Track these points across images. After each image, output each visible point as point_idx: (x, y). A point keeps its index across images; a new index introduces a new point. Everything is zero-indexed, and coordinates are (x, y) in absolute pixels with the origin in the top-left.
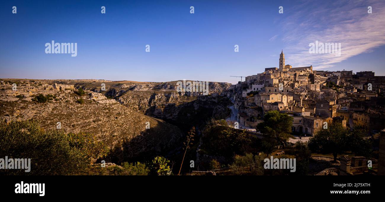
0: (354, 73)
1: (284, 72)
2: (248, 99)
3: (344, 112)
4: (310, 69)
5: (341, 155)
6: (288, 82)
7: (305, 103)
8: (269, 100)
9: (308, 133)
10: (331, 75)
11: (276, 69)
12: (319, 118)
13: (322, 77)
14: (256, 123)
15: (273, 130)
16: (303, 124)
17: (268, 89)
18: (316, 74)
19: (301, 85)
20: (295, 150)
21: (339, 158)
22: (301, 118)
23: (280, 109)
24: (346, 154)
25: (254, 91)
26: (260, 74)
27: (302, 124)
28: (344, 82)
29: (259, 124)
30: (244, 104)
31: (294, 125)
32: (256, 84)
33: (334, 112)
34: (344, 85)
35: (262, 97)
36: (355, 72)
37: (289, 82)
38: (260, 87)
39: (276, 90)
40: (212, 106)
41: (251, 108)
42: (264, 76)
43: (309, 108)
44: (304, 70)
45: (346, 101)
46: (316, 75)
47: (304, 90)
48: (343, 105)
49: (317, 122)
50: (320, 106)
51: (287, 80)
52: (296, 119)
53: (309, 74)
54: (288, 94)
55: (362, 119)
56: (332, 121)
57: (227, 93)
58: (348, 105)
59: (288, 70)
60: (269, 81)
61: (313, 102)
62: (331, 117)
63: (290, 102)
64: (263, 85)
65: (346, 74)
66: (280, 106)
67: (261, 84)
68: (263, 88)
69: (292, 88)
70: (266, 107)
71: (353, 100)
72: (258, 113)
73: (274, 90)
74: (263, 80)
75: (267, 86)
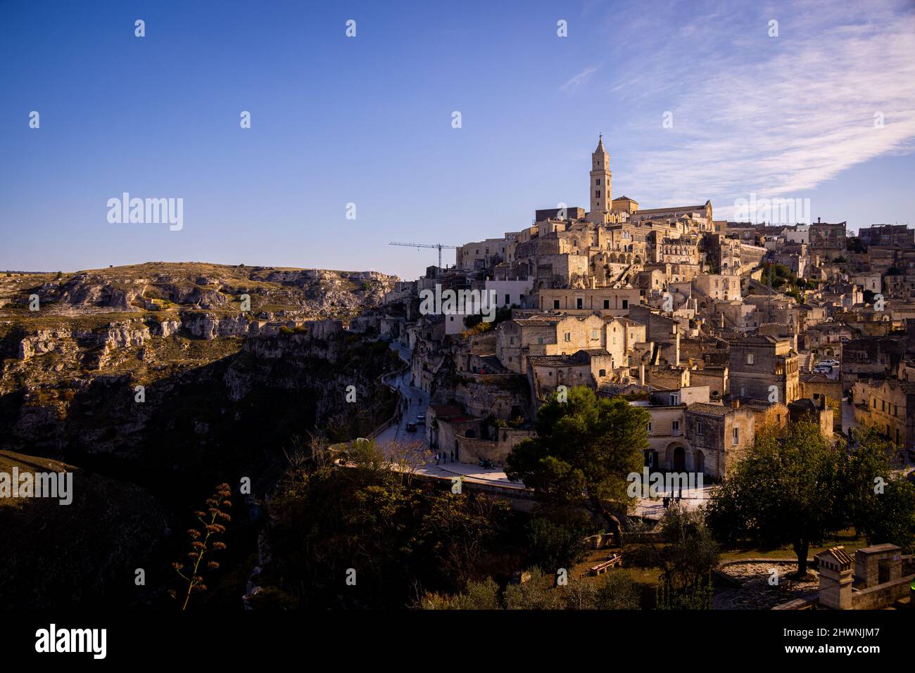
0: (852, 233)
1: (611, 228)
2: (468, 341)
3: (823, 380)
4: (703, 216)
5: (821, 546)
6: (626, 266)
7: (691, 351)
8: (556, 343)
9: (706, 472)
10: (776, 238)
11: (580, 215)
12: (742, 410)
13: (746, 247)
14: (505, 444)
15: (573, 469)
16: (687, 438)
17: (547, 296)
18: (726, 237)
19: (674, 279)
20: (662, 546)
21: (815, 558)
22: (676, 414)
23: (600, 381)
24: (838, 540)
26: (517, 235)
27: (682, 435)
28: (820, 265)
29: (516, 449)
30: (454, 365)
31: (652, 443)
32: (501, 279)
33: (792, 382)
34: (820, 277)
35: (525, 332)
36: (853, 230)
37: (627, 269)
38: (517, 289)
39: (580, 301)
40: (313, 381)
41: (482, 383)
42: (531, 244)
43: (706, 369)
44: (681, 221)
45: (828, 338)
46: (727, 241)
47: (686, 298)
48: (820, 352)
49: (737, 425)
50: (744, 360)
51: (622, 259)
52: (660, 417)
53: (700, 236)
54: (626, 316)
55: (884, 402)
56: (787, 416)
57: (378, 320)
58: (836, 352)
59: (624, 220)
60: (551, 265)
61: (720, 345)
62: (784, 402)
63: (635, 349)
64: (529, 283)
65: (826, 234)
66: (596, 365)
67: (523, 279)
68: (531, 293)
69: (641, 291)
70: (544, 374)
71: (852, 333)
72: (513, 402)
73: (572, 301)
74: (530, 260)
75: (546, 285)
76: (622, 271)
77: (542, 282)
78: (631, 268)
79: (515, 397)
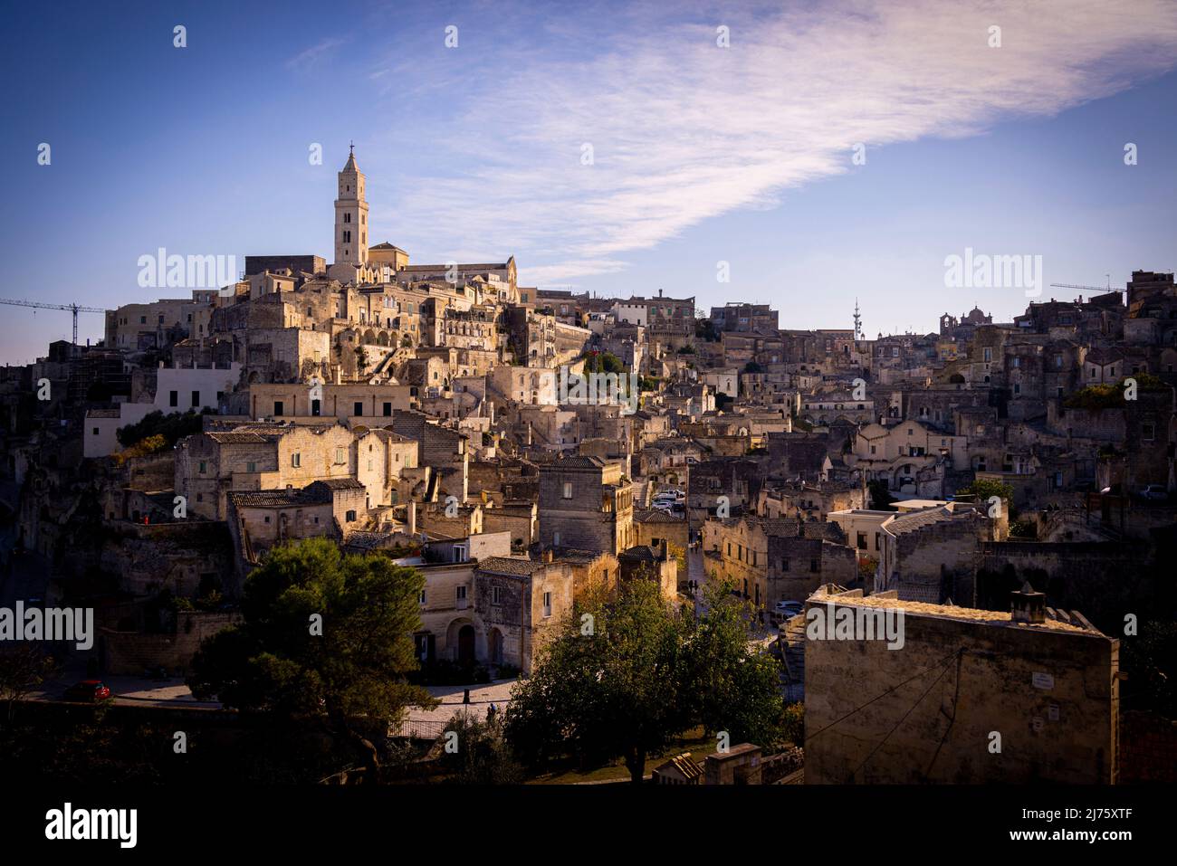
0: (702, 313)
1: (367, 291)
2: (125, 468)
3: (664, 518)
4: (504, 279)
5: (661, 756)
6: (390, 350)
7: (485, 480)
8: (277, 470)
9: (506, 660)
10: (603, 316)
11: (319, 267)
12: (556, 565)
13: (564, 328)
14: (188, 638)
15: (303, 670)
16: (479, 610)
17: (263, 396)
18: (536, 312)
19: (461, 372)
20: (440, 779)
21: (654, 773)
22: (461, 576)
23: (347, 528)
24: (683, 744)
25: (167, 410)
27: (471, 607)
28: (661, 356)
29: (208, 645)
30: (99, 509)
31: (427, 621)
32: (184, 366)
33: (624, 523)
34: (661, 374)
35: (225, 453)
36: (703, 310)
37: (391, 355)
38: (212, 382)
39: (316, 404)
41: (148, 538)
42: (237, 310)
43: (506, 507)
44: (472, 284)
45: (671, 460)
46: (537, 317)
47: (478, 400)
48: (661, 479)
49: (549, 588)
50: (560, 491)
51: (383, 340)
52: (439, 581)
53: (500, 309)
54: (388, 428)
55: (740, 547)
56: (616, 572)
58: (681, 479)
59: (387, 280)
60: (270, 345)
61: (525, 471)
62: (613, 551)
63: (402, 477)
64: (234, 373)
65: (669, 313)
66: (342, 504)
67: (221, 366)
68: (235, 390)
69: (412, 389)
70: (256, 521)
71: (702, 452)
72: (203, 567)
73: (304, 403)
74: (234, 336)
75: (261, 377)
76: (383, 358)
77: (255, 373)
78: (397, 354)
79: (206, 559)
